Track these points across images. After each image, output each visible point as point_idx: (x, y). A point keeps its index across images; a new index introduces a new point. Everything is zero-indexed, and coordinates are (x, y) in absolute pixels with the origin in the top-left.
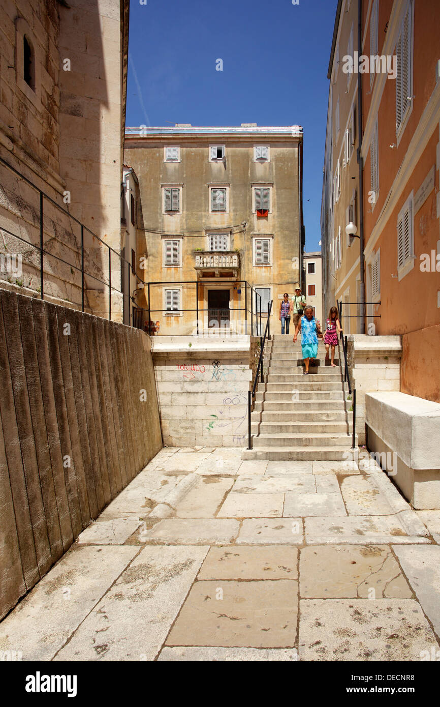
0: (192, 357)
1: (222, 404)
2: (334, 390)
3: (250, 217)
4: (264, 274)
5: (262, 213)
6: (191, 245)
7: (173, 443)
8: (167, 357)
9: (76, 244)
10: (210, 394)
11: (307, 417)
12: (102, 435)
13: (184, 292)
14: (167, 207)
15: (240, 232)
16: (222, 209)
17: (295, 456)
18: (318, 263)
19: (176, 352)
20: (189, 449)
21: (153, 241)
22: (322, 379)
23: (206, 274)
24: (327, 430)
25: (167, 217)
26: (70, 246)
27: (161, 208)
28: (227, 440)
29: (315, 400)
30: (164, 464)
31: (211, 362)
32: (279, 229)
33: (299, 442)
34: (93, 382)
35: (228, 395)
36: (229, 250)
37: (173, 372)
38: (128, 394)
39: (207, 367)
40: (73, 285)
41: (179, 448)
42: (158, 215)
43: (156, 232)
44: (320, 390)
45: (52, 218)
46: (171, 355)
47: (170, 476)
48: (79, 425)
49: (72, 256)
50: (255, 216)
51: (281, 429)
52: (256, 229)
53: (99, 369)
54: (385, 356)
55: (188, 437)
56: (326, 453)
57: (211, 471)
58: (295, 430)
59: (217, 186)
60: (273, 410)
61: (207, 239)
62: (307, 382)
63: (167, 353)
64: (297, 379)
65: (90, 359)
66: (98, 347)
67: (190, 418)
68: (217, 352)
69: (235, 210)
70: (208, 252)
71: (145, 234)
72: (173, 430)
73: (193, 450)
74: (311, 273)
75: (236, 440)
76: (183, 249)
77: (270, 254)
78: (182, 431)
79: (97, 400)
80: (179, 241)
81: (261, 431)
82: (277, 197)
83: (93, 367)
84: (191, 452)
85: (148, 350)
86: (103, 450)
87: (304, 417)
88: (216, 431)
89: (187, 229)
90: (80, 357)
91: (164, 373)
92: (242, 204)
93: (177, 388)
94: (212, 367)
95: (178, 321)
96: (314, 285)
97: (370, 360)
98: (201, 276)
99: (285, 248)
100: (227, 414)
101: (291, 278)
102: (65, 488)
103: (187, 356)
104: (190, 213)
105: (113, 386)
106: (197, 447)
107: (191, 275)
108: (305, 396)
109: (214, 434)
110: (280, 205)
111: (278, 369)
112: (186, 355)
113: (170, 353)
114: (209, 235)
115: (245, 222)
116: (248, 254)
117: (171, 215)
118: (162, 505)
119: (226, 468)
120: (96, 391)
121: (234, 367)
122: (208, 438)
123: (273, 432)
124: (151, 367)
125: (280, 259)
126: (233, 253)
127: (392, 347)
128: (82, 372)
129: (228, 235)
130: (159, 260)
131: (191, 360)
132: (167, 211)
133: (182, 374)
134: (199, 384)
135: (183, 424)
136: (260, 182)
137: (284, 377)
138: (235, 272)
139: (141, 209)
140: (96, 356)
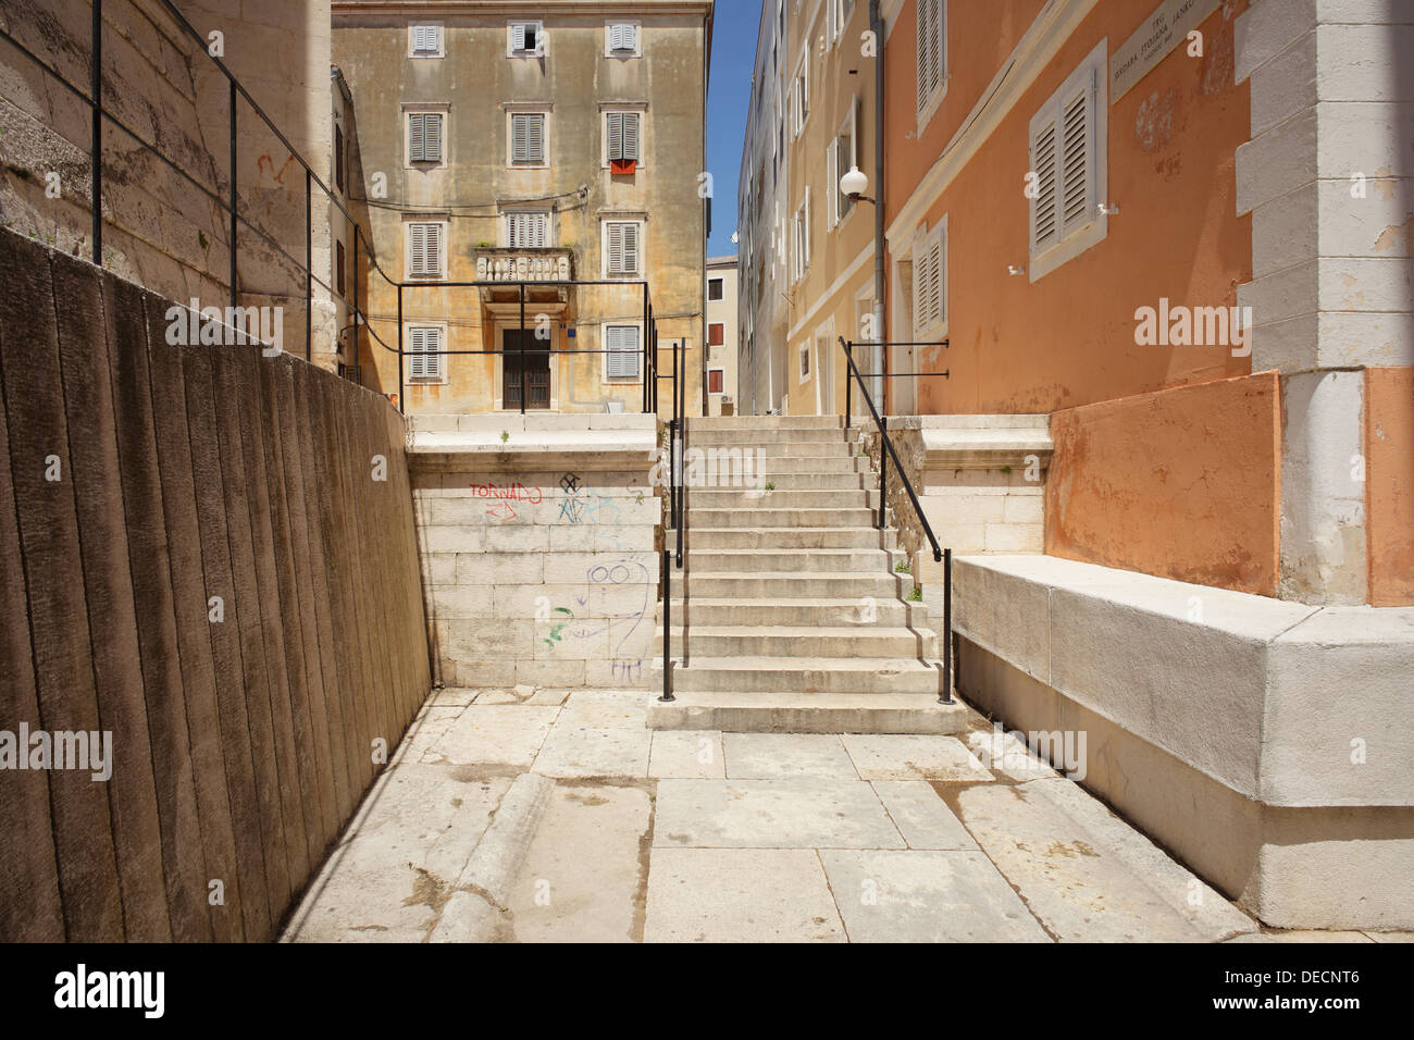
0: (510, 467)
1: (585, 580)
2: (857, 547)
3: (595, 176)
4: (625, 297)
5: (623, 167)
6: (467, 234)
7: (459, 677)
8: (445, 466)
9: (213, 176)
10: (554, 558)
11: (803, 616)
12: (285, 687)
13: (450, 334)
14: (414, 152)
15: (575, 208)
16: (535, 158)
17: (790, 720)
18: (730, 279)
19: (470, 454)
20: (500, 695)
21: (385, 226)
22: (822, 520)
23: (499, 294)
24: (861, 649)
25: (414, 174)
26: (197, 179)
27: (402, 156)
28: (596, 672)
29: (812, 571)
30: (444, 742)
31: (558, 478)
32: (659, 202)
33: (795, 681)
34: (261, 532)
35: (599, 559)
36: (549, 245)
37: (460, 501)
38: (353, 560)
39: (546, 491)
40: (205, 275)
41: (475, 693)
42: (396, 171)
43: (391, 206)
44: (821, 547)
45: (149, 99)
46: (457, 461)
47: (468, 780)
48: (218, 667)
49: (204, 205)
50: (608, 175)
51: (739, 645)
52: (608, 202)
53: (279, 494)
54: (1004, 466)
55: (497, 662)
56: (873, 713)
57: (575, 764)
58: (776, 650)
59: (523, 109)
60: (711, 596)
61: (503, 223)
62: (782, 526)
63: (447, 456)
64: (758, 519)
65: (255, 466)
66: (277, 432)
67: (503, 616)
68: (574, 454)
69: (563, 162)
70: (504, 249)
71: (367, 210)
72: (458, 646)
73: (513, 698)
74: (715, 299)
75: (618, 670)
76: (449, 244)
77: (638, 255)
78: (481, 647)
79: (271, 583)
80: (441, 225)
81: (691, 652)
82: (657, 134)
83: (263, 490)
84: (508, 703)
85: (399, 447)
86: (289, 731)
87: (795, 615)
88: (569, 647)
89: (459, 200)
90: (224, 458)
91: (437, 504)
92: (580, 147)
93: (471, 543)
94: (559, 491)
95: (438, 394)
96: (722, 325)
97: (964, 475)
98: (488, 300)
99: (672, 241)
100: (596, 605)
101: (685, 305)
102: (162, 893)
103: (495, 464)
104: (465, 167)
105: (318, 542)
106: (522, 689)
107: (466, 297)
108: (788, 562)
109: (563, 656)
110: (663, 150)
111: (709, 497)
112: (494, 461)
113: (454, 455)
114: (506, 215)
115: (585, 186)
116: (592, 254)
117: (425, 171)
118: (466, 896)
119: (615, 754)
120: (269, 559)
121: (614, 491)
122: (548, 664)
123: (719, 654)
124: (406, 488)
125: (661, 264)
126: (558, 251)
127: (1024, 444)
128: (227, 504)
129: (547, 215)
130: (397, 265)
131: (507, 473)
132: (414, 162)
133: (482, 507)
134: (526, 532)
135: (485, 632)
136: (619, 100)
137: (727, 515)
138: (562, 292)
139: (358, 157)
140: (271, 456)
